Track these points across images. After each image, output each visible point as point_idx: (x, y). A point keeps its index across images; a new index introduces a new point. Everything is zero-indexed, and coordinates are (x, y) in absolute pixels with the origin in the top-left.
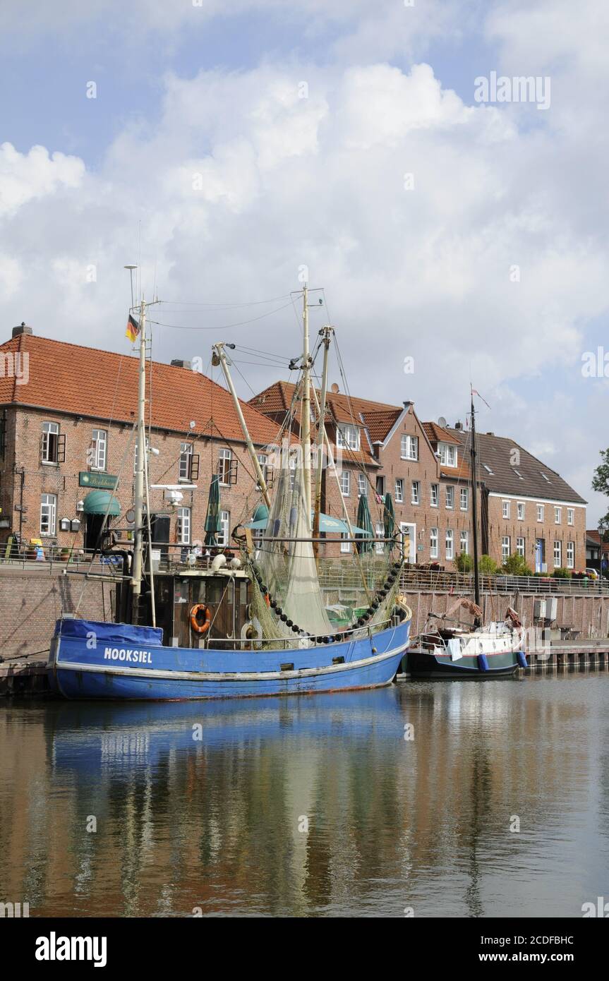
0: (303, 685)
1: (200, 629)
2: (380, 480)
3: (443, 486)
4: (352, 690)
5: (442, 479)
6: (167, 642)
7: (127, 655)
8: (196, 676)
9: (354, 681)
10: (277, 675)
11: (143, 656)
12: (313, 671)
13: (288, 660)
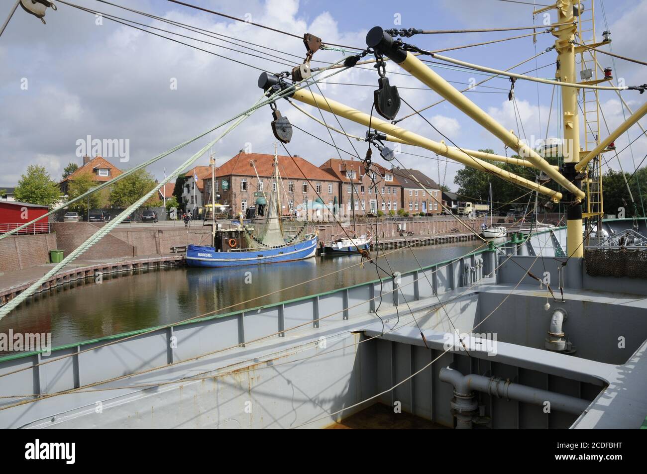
0: (267, 261)
1: (232, 246)
2: (362, 188)
3: (386, 187)
4: (287, 261)
5: (386, 185)
6: (217, 251)
7: (204, 255)
8: (226, 260)
9: (288, 259)
10: (256, 258)
11: (209, 255)
12: (271, 256)
13: (261, 254)
